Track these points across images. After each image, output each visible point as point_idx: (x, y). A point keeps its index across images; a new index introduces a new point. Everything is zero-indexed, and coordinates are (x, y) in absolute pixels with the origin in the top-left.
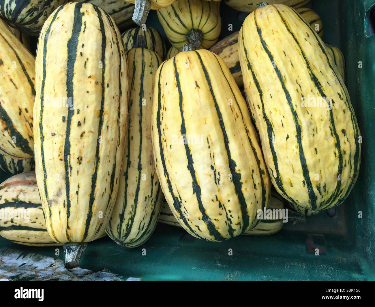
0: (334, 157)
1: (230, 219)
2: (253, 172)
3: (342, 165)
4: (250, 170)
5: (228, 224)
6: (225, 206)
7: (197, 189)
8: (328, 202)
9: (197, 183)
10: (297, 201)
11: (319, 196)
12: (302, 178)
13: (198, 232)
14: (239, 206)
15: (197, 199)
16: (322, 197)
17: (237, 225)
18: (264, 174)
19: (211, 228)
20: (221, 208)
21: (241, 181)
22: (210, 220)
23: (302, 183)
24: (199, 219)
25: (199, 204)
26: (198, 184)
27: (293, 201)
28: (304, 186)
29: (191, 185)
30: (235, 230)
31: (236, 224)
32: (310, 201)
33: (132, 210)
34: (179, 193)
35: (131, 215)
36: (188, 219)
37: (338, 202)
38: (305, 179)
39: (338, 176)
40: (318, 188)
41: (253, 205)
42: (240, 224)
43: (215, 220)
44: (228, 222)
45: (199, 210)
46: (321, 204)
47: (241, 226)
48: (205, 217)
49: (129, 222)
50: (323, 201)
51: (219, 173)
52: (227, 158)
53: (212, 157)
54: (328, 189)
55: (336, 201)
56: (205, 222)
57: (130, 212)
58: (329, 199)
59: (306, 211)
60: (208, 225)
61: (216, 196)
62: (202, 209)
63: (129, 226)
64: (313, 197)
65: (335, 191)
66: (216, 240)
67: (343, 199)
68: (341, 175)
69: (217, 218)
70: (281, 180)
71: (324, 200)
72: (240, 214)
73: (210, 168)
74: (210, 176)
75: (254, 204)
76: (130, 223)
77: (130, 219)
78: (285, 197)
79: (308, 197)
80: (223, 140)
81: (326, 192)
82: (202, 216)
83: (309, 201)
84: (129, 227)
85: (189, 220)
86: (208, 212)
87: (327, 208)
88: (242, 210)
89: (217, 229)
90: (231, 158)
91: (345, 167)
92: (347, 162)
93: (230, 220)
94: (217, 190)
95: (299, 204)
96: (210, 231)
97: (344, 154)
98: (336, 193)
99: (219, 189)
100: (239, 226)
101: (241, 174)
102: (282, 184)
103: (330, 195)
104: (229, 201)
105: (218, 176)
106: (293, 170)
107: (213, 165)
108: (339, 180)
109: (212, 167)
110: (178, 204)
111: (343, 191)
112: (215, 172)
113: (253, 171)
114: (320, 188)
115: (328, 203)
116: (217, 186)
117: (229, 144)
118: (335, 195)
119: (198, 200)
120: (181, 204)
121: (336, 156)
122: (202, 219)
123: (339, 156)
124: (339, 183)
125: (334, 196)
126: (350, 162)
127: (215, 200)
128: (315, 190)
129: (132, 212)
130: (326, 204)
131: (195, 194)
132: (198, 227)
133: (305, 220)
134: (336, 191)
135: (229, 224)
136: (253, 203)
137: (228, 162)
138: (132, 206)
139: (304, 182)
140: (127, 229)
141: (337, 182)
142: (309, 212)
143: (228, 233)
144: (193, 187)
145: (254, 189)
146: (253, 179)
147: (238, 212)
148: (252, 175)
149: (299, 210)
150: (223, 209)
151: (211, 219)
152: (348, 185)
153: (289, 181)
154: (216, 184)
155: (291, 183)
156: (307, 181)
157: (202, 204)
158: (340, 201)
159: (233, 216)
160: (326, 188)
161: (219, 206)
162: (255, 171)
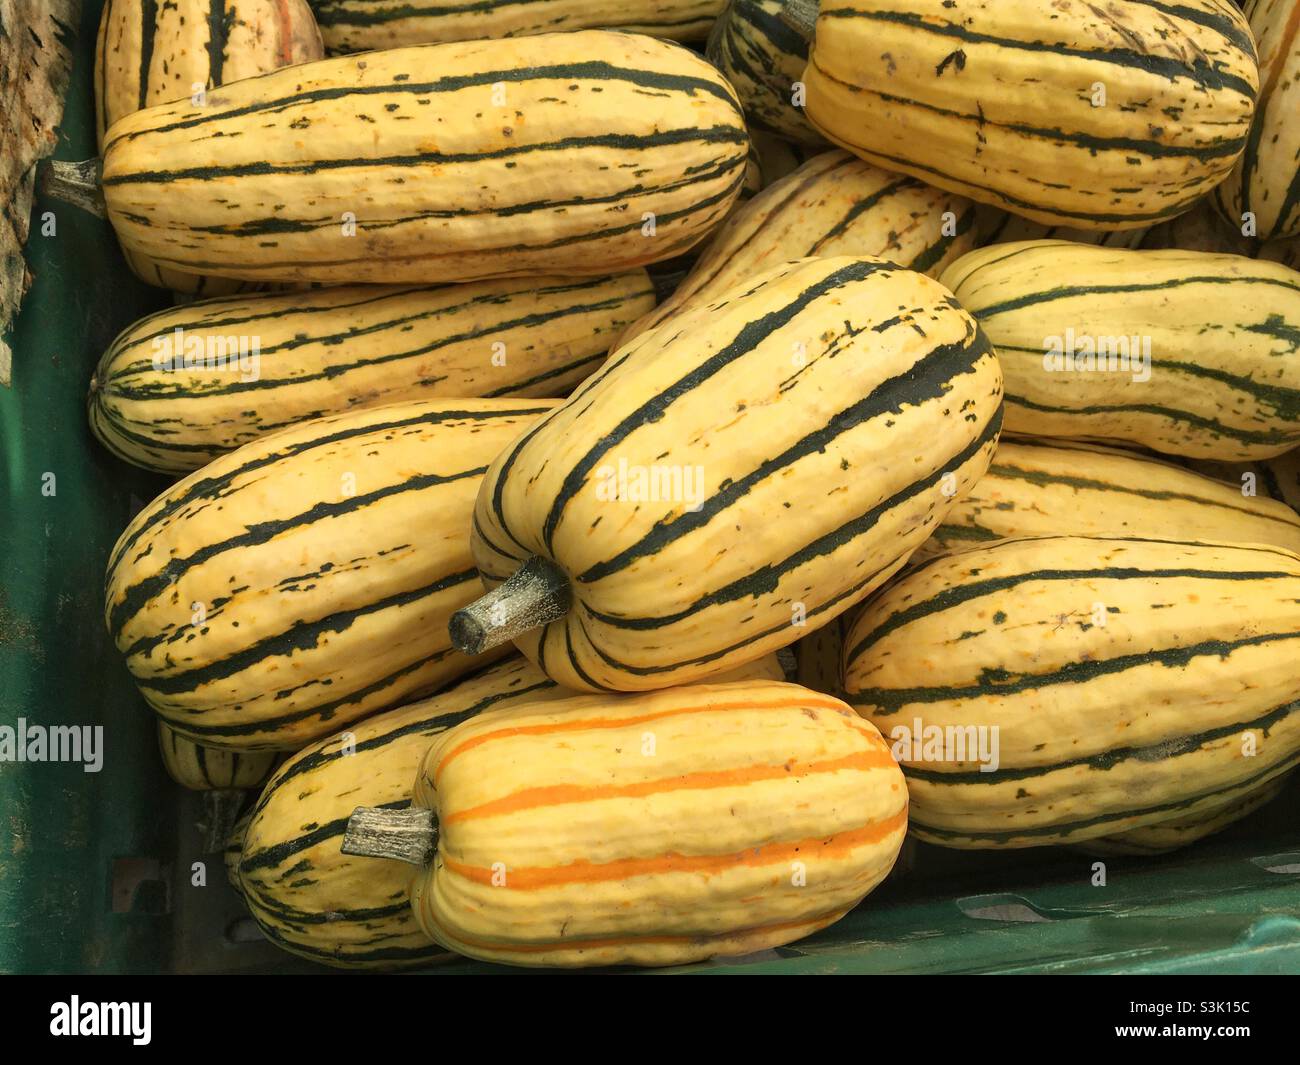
0: (389, 894)
1: (182, 636)
2: (324, 683)
3: (371, 918)
4: (330, 673)
5: (165, 632)
6: (220, 618)
7: (259, 534)
8: (268, 899)
9: (279, 531)
10: (262, 817)
11: (278, 872)
12: (323, 820)
13: (132, 554)
14: (222, 655)
15: (232, 537)
16: (277, 882)
17: (167, 658)
18: (323, 719)
19: (151, 588)
20: (212, 606)
21: (297, 652)
22: (173, 581)
23: (312, 823)
24: (172, 552)
25: (216, 545)
26: (276, 537)
27: (262, 807)
28: (302, 829)
29: (271, 517)
30: (148, 655)
31: (168, 654)
32: (263, 852)
33: (204, 387)
34: (243, 487)
35: (189, 386)
36: (168, 522)
37: (269, 926)
38: (321, 828)
39: (339, 912)
40: (302, 866)
41: (230, 695)
42: (168, 668)
43: (176, 595)
44: (171, 633)
45: (198, 548)
46: (258, 883)
47: (161, 670)
48: (179, 567)
49: (169, 386)
50: (268, 885)
51: (313, 587)
52: (359, 605)
53: (357, 564)
54: (301, 893)
55: (271, 921)
56: (166, 567)
57: (198, 382)
58: (274, 900)
59: (238, 849)
60: (156, 578)
61: (245, 588)
62: (204, 554)
63: (157, 391)
64: (274, 856)
65: (298, 912)
66: (113, 610)
67: (279, 939)
68: (342, 920)
69: (181, 598)
70: (314, 766)
71: (270, 888)
72: (199, 662)
73: (324, 562)
74: (303, 565)
75: (234, 699)
76: (165, 391)
77: (178, 387)
78: (271, 784)
79: (274, 845)
80: (405, 590)
81: (293, 889)
82: (184, 558)
83: (264, 848)
84: (152, 391)
85: (165, 524)
86: (196, 572)
87: (249, 902)
88: (210, 666)
89: (147, 604)
90: (358, 615)
91: (365, 927)
92: (378, 931)
93: (179, 635)
94: (265, 587)
95: (252, 827)
96: (140, 585)
97: (399, 919)
98: (291, 915)
99: (267, 593)
100: (163, 664)
101: (316, 647)
102: (305, 771)
103: (286, 901)
104: (236, 624)
105: (303, 584)
106: (346, 794)
107: (333, 569)
108: (328, 916)
109: (327, 567)
110: (210, 489)
111: (302, 934)
112: (316, 575)
113: (329, 682)
114: (302, 870)
115: (265, 902)
116: (276, 586)
117: (396, 606)
118: (288, 914)
119: (230, 540)
120: (212, 497)
121: (392, 897)
122: (173, 559)
123: (395, 906)
124: (319, 919)
125: (284, 913)
126: (379, 937)
127: (236, 586)
128: (293, 860)
129: (200, 387)
130: (261, 896)
131: (247, 531)
132: (147, 553)
133: (211, 851)
134: (298, 915)
135: (166, 635)
136: (235, 695)
137: (347, 609)
138: (217, 382)
139: (314, 825)
140: (147, 387)
141: (322, 911)
142: (235, 859)
143: (137, 638)
144: (265, 523)
145: (275, 694)
146: (306, 685)
147: (204, 655)
148: (316, 681)
149: (240, 829)
150: (210, 610)
151: (176, 582)
152: (318, 945)
153: (314, 789)
154: (281, 584)
155: (308, 794)
156: (316, 835)
157: (218, 553)
158: (273, 931)
159: (192, 642)
160: (302, 888)
161: (219, 599)
162: (327, 688)
